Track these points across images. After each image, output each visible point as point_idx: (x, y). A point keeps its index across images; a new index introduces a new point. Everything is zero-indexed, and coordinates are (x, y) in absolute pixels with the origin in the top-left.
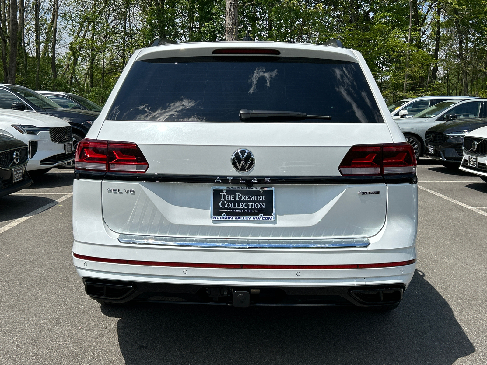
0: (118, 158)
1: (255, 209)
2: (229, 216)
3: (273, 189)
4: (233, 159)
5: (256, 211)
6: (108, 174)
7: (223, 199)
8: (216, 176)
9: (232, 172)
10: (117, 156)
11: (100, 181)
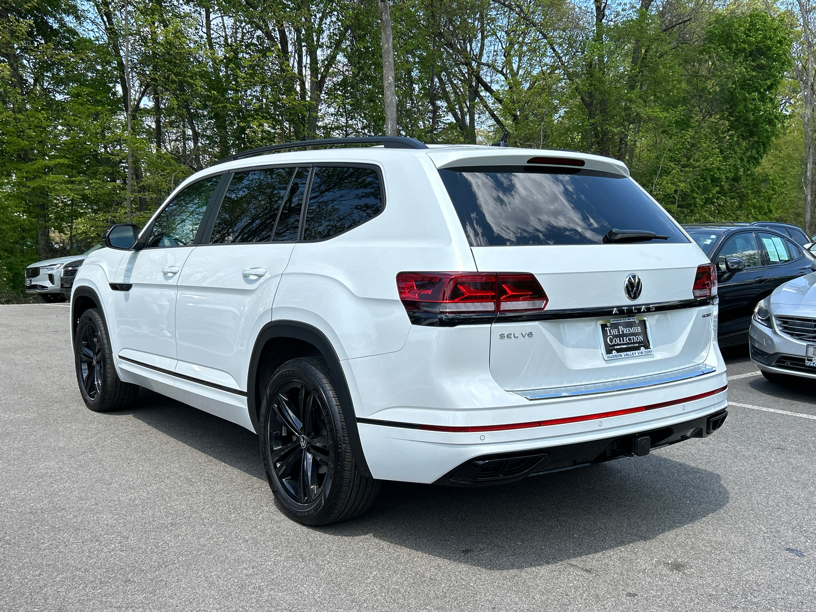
0: (510, 293)
1: (636, 343)
2: (619, 354)
3: (645, 318)
4: (627, 286)
5: (637, 345)
6: (499, 315)
7: (609, 334)
8: (613, 307)
9: (624, 301)
10: (509, 291)
11: (489, 325)
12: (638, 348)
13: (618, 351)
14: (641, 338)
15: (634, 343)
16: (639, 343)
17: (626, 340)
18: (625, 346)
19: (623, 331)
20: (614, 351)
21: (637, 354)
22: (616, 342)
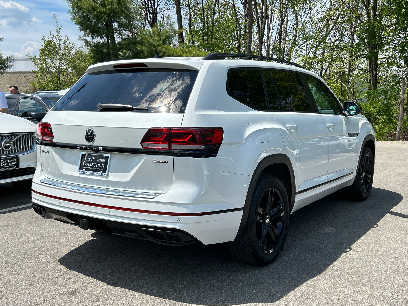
12: (99, 171)
13: (86, 169)
14: (103, 166)
15: (97, 168)
16: (100, 168)
17: (93, 165)
18: (91, 168)
19: (93, 160)
20: (84, 169)
21: (96, 174)
22: (87, 165)
